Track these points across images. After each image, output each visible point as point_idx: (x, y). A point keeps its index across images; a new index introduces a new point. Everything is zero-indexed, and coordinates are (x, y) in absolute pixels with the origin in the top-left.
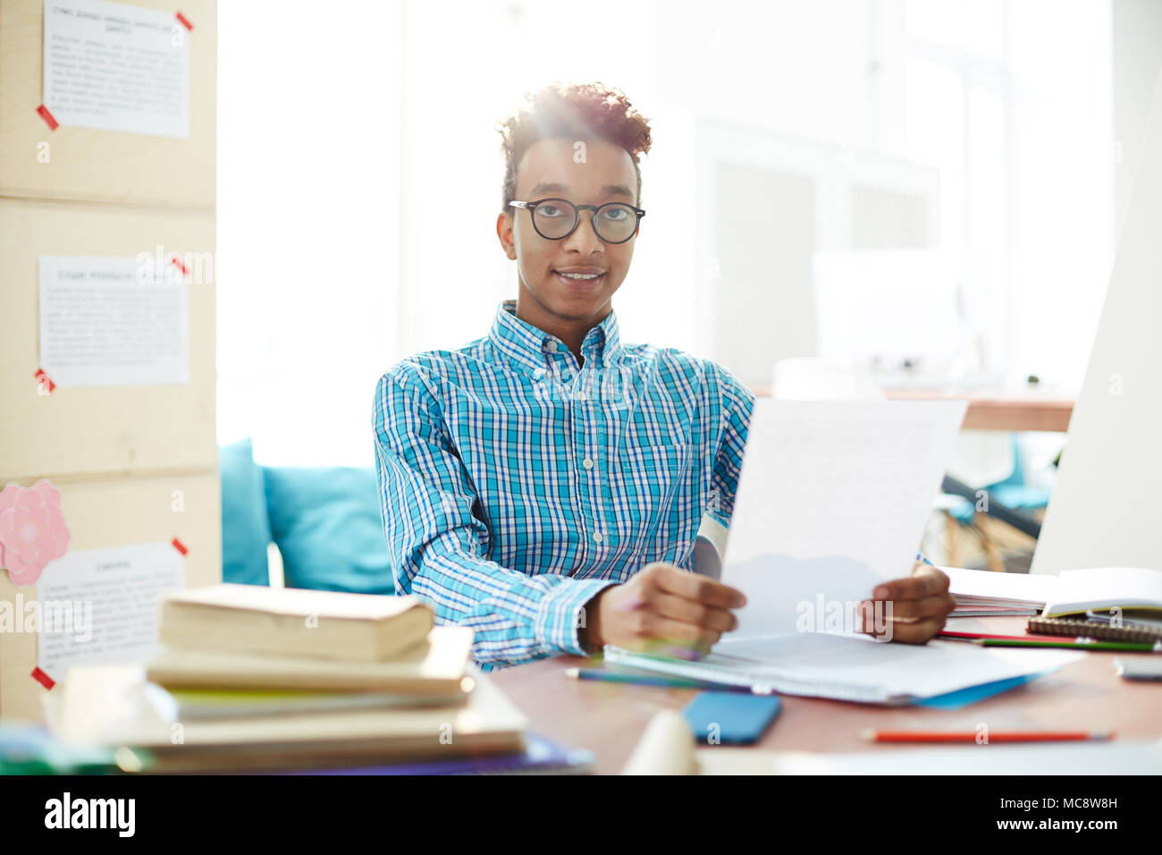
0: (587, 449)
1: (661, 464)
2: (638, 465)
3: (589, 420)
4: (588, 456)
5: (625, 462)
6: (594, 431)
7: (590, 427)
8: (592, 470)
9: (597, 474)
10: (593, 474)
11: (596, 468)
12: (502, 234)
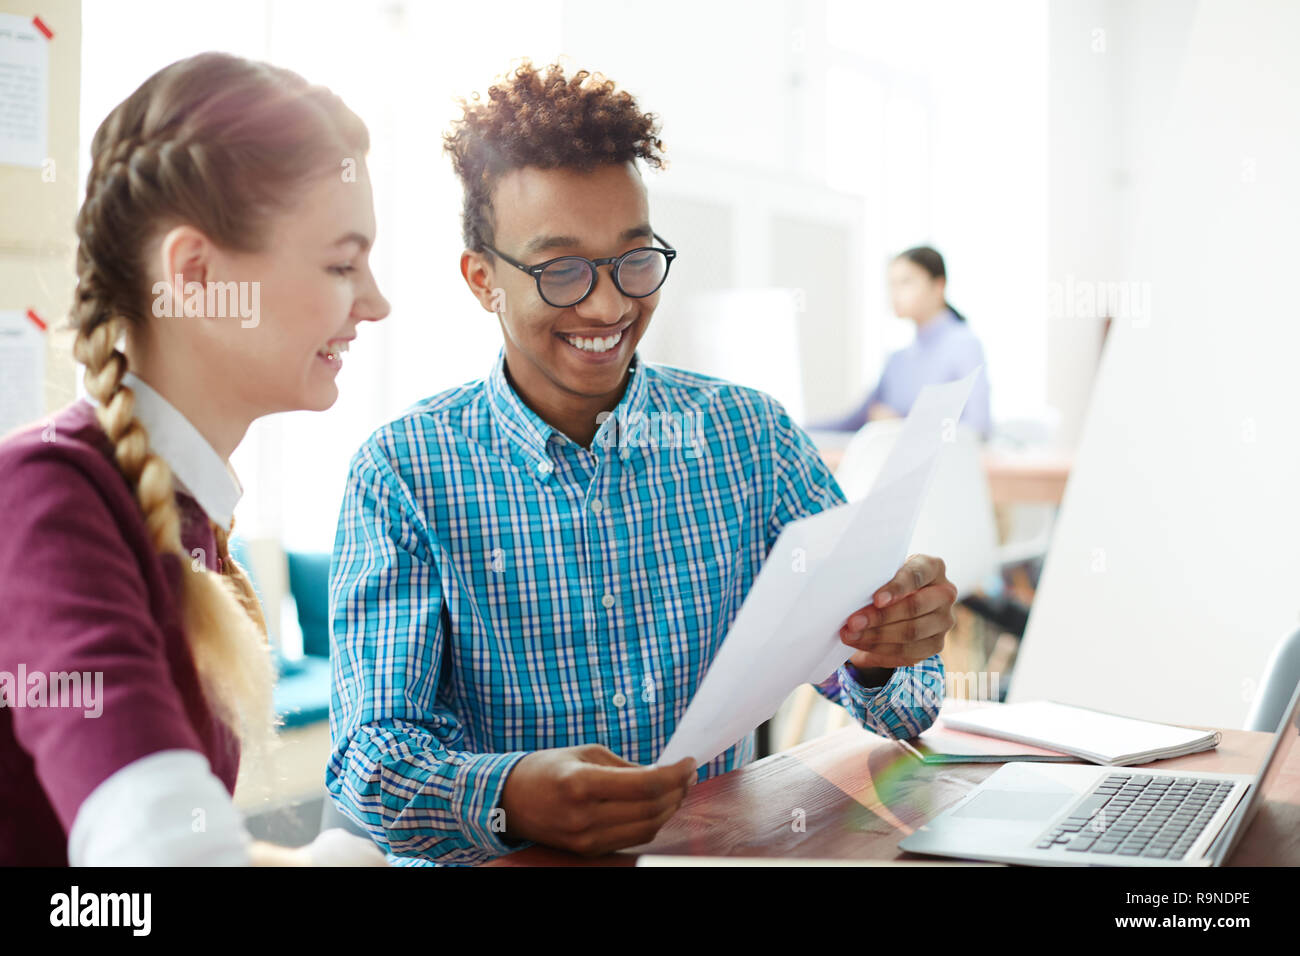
0: (607, 580)
1: (700, 587)
2: (671, 591)
3: (607, 541)
4: (608, 590)
5: (656, 589)
6: (613, 555)
7: (608, 551)
8: (614, 608)
9: (619, 612)
10: (614, 613)
11: (619, 604)
12: (469, 277)
